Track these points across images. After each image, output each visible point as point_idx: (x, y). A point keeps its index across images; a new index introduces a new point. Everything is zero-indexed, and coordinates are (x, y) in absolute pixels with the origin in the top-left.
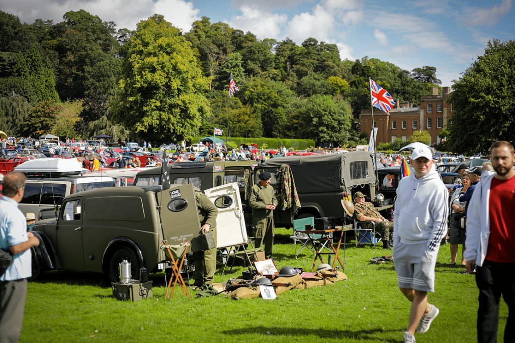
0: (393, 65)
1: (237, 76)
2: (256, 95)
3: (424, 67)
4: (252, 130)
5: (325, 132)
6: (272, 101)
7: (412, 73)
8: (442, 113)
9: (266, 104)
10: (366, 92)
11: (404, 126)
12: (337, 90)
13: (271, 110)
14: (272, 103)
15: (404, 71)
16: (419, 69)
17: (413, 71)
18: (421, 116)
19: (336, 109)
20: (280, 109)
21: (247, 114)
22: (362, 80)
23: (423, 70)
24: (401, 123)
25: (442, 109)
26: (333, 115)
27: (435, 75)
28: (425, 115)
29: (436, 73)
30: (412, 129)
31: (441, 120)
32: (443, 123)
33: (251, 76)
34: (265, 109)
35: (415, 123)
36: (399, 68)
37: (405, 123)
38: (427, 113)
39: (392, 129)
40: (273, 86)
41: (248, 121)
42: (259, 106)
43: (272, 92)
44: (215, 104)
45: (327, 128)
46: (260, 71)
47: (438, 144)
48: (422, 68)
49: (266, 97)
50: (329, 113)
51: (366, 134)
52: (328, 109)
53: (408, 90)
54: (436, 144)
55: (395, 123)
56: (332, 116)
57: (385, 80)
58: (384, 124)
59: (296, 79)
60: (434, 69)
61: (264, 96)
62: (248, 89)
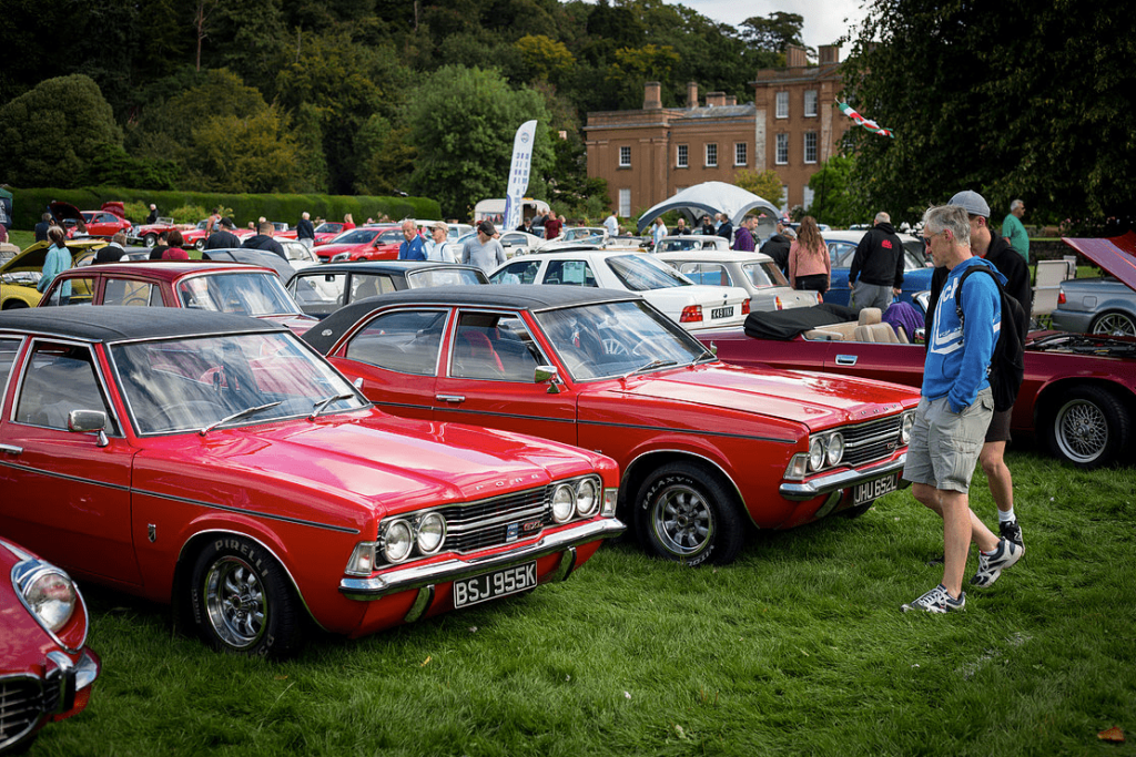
0: (694, 12)
1: (260, 29)
2: (306, 82)
3: (771, 15)
4: (284, 174)
5: (477, 177)
6: (355, 96)
7: (741, 29)
8: (818, 119)
9: (339, 105)
10: (616, 74)
11: (712, 159)
12: (542, 70)
13: (352, 123)
14: (355, 102)
15: (722, 25)
16: (759, 19)
17: (744, 24)
18: (758, 130)
19: (508, 107)
20: (376, 120)
21: (269, 130)
22: (609, 46)
23: (769, 21)
24: (703, 149)
25: (817, 109)
26: (500, 124)
27: (800, 35)
28: (771, 125)
29: (802, 31)
30: (734, 167)
31: (814, 139)
32: (820, 148)
33: (298, 29)
34: (334, 118)
35: (742, 147)
36: (709, 21)
37: (712, 148)
38: (775, 120)
39: (676, 168)
40: (358, 58)
41: (273, 150)
42: (317, 110)
43: (354, 72)
44: (188, 106)
45: (483, 164)
46: (332, 19)
47: (806, 208)
48: (767, 17)
49: (338, 85)
50: (489, 119)
51: (603, 181)
52: (486, 109)
53: (727, 69)
54: (802, 209)
55: (683, 149)
56: (495, 127)
57: (668, 43)
58: (653, 153)
59: (428, 42)
60: (799, 19)
61: (331, 82)
62: (287, 65)
